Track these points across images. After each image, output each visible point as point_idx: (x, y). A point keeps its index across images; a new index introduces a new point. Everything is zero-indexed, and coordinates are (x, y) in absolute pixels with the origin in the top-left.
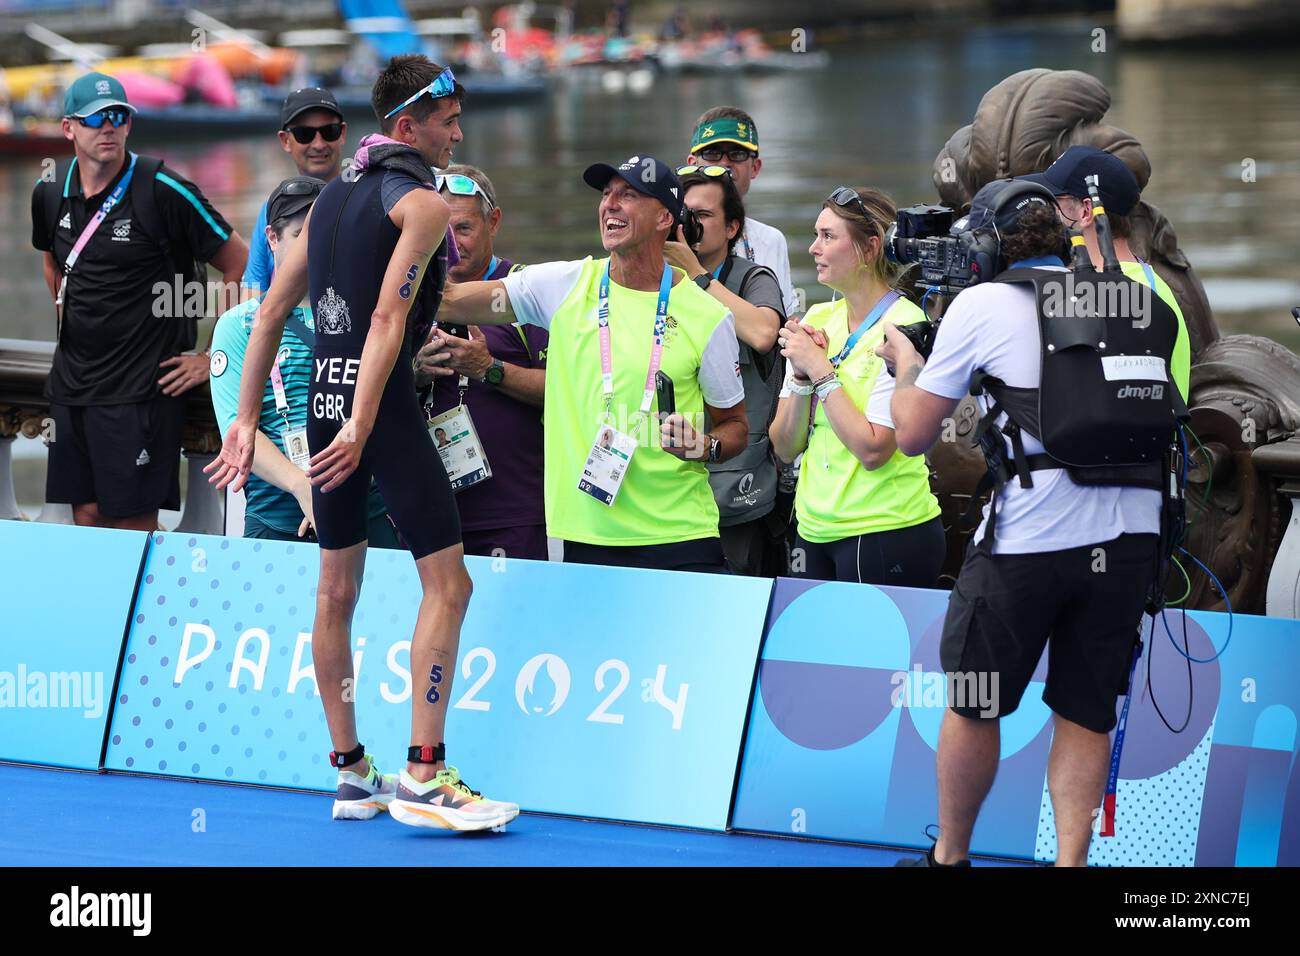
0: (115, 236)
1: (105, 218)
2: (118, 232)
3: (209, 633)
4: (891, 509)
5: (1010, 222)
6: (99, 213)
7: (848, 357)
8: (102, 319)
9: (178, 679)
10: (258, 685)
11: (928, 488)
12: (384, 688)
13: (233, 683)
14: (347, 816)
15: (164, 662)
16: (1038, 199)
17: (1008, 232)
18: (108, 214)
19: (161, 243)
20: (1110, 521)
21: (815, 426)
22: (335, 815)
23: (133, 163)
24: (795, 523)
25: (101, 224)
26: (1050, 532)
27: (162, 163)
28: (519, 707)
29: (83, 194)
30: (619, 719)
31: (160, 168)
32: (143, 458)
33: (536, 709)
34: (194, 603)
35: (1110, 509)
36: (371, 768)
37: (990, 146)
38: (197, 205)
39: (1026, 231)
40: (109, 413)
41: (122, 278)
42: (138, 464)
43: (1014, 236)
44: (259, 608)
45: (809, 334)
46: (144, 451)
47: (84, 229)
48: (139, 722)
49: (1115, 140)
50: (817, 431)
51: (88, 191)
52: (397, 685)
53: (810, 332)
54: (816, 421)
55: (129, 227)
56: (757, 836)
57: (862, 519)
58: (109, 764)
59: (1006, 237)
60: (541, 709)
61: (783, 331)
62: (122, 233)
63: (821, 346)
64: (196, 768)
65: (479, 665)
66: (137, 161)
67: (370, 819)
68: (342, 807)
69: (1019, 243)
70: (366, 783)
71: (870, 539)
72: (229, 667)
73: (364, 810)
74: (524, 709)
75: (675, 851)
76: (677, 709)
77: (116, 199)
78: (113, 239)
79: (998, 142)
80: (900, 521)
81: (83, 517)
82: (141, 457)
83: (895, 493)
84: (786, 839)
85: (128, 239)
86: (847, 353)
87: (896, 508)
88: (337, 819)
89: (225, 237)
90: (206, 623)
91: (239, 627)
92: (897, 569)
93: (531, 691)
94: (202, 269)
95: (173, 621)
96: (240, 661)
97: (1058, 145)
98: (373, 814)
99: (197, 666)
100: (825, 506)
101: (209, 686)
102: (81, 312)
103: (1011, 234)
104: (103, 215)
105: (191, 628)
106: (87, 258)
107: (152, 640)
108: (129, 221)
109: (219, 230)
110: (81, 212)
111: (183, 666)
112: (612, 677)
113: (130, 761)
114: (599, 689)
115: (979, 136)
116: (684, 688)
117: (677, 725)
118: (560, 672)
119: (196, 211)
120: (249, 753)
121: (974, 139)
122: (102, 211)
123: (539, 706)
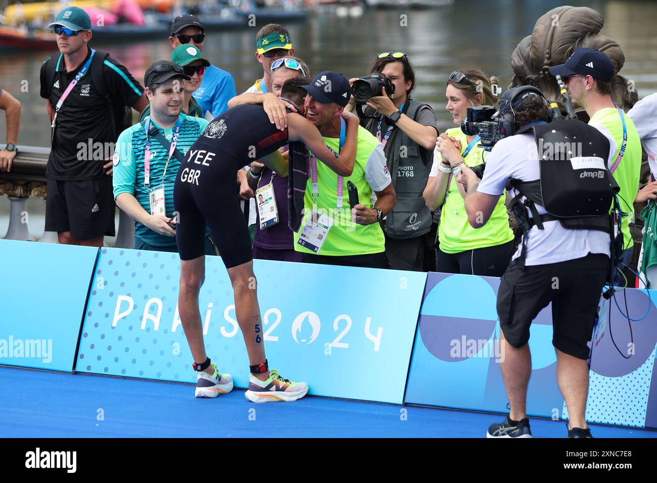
0: (82, 93)
1: (77, 83)
2: (83, 91)
3: (131, 301)
4: (489, 236)
5: (519, 105)
6: (74, 81)
7: (467, 156)
8: (75, 135)
9: (114, 324)
10: (156, 328)
11: (508, 225)
12: (223, 329)
13: (143, 326)
14: (203, 396)
15: (107, 315)
16: (533, 93)
17: (518, 110)
18: (78, 82)
19: (106, 97)
20: (582, 247)
21: (449, 192)
22: (196, 395)
23: (92, 55)
24: (438, 243)
25: (75, 86)
26: (551, 253)
27: (108, 55)
28: (293, 339)
29: (66, 71)
30: (346, 346)
31: (107, 57)
32: (95, 208)
33: (303, 341)
34: (122, 285)
35: (583, 241)
36: (215, 370)
37: (541, 47)
38: (125, 78)
39: (528, 109)
40: (79, 184)
41: (86, 115)
42: (93, 211)
43: (522, 112)
44: (157, 287)
45: (452, 141)
46: (96, 205)
47: (66, 89)
48: (94, 346)
49: (606, 43)
50: (450, 195)
51: (69, 69)
52: (230, 328)
53: (453, 140)
54: (451, 189)
55: (89, 88)
56: (418, 407)
57: (474, 241)
58: (78, 369)
59: (518, 113)
60: (305, 340)
61: (439, 138)
62: (85, 92)
63: (458, 148)
64: (124, 371)
65: (273, 317)
66: (95, 54)
67: (215, 398)
68: (200, 391)
69: (525, 115)
70: (213, 378)
71: (478, 251)
72: (141, 318)
73: (212, 392)
74: (296, 340)
75: (374, 414)
76: (377, 341)
77: (83, 73)
78: (81, 94)
79: (545, 44)
80: (494, 242)
81: (64, 240)
82: (95, 207)
83: (491, 228)
84: (432, 408)
85: (88, 95)
86: (467, 154)
87: (492, 235)
88: (198, 397)
89: (140, 94)
90: (129, 295)
91: (146, 297)
92: (492, 267)
93: (300, 331)
94: (129, 111)
95: (111, 294)
96: (147, 315)
97: (576, 46)
98: (216, 395)
99: (124, 318)
100: (455, 234)
101: (131, 328)
102: (63, 132)
103: (520, 111)
104: (76, 82)
105: (121, 298)
106: (67, 104)
107: (101, 304)
108: (89, 85)
109: (137, 91)
110: (65, 79)
111: (117, 318)
112: (343, 323)
113: (89, 368)
114: (336, 330)
115: (535, 41)
116: (380, 329)
117: (377, 349)
118: (315, 321)
119: (125, 81)
120: (152, 363)
121: (533, 43)
122: (75, 80)
123: (304, 339)
